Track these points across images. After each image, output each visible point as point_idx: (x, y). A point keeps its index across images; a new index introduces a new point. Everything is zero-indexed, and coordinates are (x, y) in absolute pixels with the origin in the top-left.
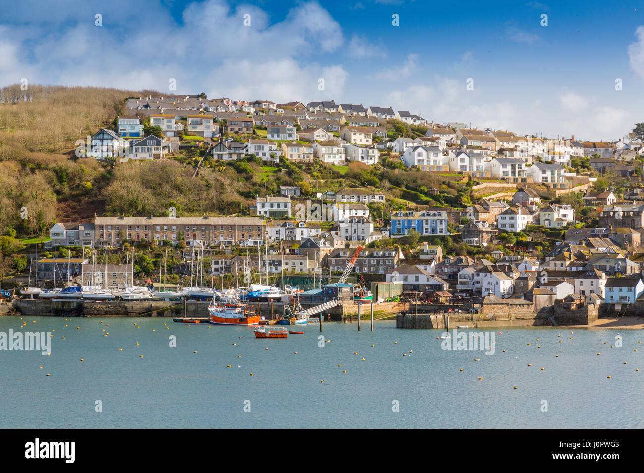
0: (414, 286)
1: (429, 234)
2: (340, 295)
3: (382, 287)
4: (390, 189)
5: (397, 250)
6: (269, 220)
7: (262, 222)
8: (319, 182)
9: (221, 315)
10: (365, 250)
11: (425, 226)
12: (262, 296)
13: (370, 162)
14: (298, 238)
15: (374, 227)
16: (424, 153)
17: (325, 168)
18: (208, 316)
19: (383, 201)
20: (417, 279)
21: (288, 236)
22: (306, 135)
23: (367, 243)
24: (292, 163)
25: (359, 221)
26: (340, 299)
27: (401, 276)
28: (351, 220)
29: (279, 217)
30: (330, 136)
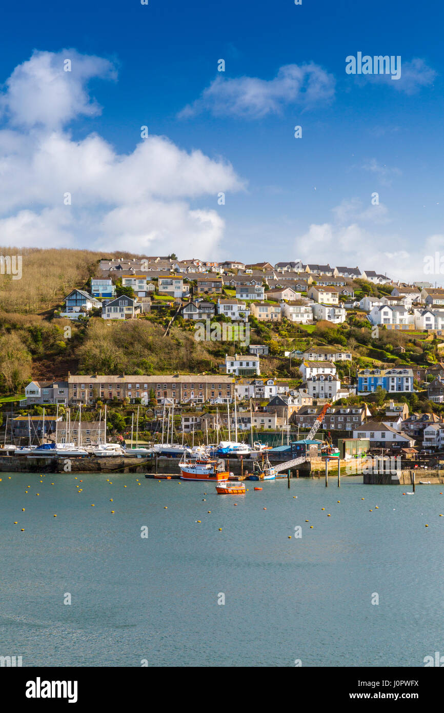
0: (381, 442)
1: (395, 391)
2: (308, 452)
3: (349, 444)
4: (356, 347)
5: (363, 407)
6: (238, 378)
7: (232, 380)
8: (287, 341)
9: (191, 471)
10: (332, 407)
11: (391, 384)
12: (232, 452)
13: (337, 321)
14: (267, 396)
15: (341, 385)
16: (390, 312)
17: (293, 327)
18: (179, 472)
19: (350, 359)
20: (383, 436)
21: (257, 394)
22: (274, 295)
23: (334, 401)
24: (260, 322)
25: (326, 379)
26: (308, 455)
27: (368, 433)
28: (318, 378)
29: (247, 374)
30: (298, 295)
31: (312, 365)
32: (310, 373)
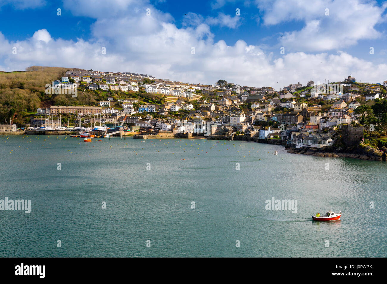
0: (144, 127)
1: (150, 112)
2: (120, 130)
3: (133, 127)
4: (140, 99)
5: (139, 117)
6: (103, 107)
7: (101, 108)
8: (119, 96)
9: (83, 135)
10: (130, 116)
11: (149, 110)
12: (98, 130)
13: (135, 91)
14: (111, 113)
15: (134, 110)
16: (152, 88)
17: (122, 92)
18: (80, 135)
19: (138, 102)
20: (144, 125)
21: (108, 112)
22: (118, 82)
23: (132, 114)
24: (112, 91)
25: (129, 108)
26: (120, 131)
27: (140, 124)
28: (127, 108)
29: (106, 107)
30: (125, 83)
31: (126, 104)
32: (125, 106)
